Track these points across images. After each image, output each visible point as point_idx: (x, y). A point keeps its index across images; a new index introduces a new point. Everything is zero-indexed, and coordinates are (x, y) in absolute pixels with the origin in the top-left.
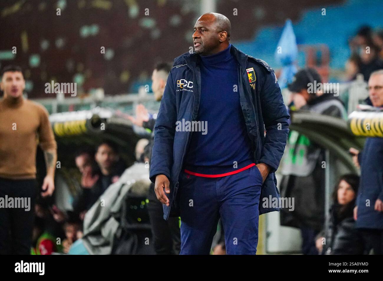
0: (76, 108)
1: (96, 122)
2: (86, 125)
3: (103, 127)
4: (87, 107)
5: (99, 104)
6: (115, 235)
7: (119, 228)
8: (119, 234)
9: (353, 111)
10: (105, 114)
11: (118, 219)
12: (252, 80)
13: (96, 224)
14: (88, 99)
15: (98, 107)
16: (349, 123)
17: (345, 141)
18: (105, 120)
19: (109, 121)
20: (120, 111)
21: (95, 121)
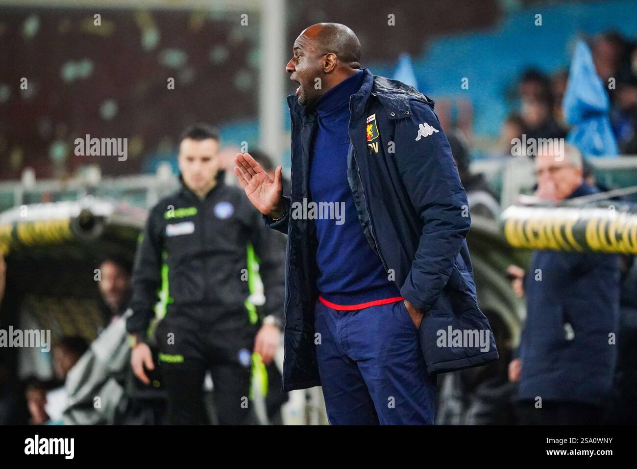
0: (55, 198)
1: (87, 221)
2: (71, 226)
3: (98, 230)
4: (72, 196)
5: (92, 191)
6: (117, 410)
7: (124, 396)
8: (123, 408)
9: (510, 205)
10: (102, 208)
11: (122, 383)
12: (372, 136)
13: (86, 390)
14: (74, 184)
15: (90, 195)
16: (503, 227)
17: (497, 257)
18: (101, 219)
19: (109, 221)
20: (127, 204)
21: (85, 221)
